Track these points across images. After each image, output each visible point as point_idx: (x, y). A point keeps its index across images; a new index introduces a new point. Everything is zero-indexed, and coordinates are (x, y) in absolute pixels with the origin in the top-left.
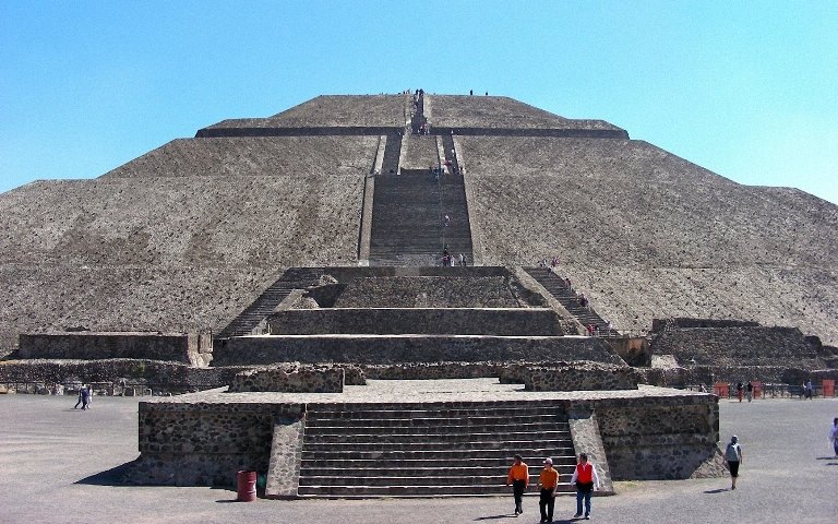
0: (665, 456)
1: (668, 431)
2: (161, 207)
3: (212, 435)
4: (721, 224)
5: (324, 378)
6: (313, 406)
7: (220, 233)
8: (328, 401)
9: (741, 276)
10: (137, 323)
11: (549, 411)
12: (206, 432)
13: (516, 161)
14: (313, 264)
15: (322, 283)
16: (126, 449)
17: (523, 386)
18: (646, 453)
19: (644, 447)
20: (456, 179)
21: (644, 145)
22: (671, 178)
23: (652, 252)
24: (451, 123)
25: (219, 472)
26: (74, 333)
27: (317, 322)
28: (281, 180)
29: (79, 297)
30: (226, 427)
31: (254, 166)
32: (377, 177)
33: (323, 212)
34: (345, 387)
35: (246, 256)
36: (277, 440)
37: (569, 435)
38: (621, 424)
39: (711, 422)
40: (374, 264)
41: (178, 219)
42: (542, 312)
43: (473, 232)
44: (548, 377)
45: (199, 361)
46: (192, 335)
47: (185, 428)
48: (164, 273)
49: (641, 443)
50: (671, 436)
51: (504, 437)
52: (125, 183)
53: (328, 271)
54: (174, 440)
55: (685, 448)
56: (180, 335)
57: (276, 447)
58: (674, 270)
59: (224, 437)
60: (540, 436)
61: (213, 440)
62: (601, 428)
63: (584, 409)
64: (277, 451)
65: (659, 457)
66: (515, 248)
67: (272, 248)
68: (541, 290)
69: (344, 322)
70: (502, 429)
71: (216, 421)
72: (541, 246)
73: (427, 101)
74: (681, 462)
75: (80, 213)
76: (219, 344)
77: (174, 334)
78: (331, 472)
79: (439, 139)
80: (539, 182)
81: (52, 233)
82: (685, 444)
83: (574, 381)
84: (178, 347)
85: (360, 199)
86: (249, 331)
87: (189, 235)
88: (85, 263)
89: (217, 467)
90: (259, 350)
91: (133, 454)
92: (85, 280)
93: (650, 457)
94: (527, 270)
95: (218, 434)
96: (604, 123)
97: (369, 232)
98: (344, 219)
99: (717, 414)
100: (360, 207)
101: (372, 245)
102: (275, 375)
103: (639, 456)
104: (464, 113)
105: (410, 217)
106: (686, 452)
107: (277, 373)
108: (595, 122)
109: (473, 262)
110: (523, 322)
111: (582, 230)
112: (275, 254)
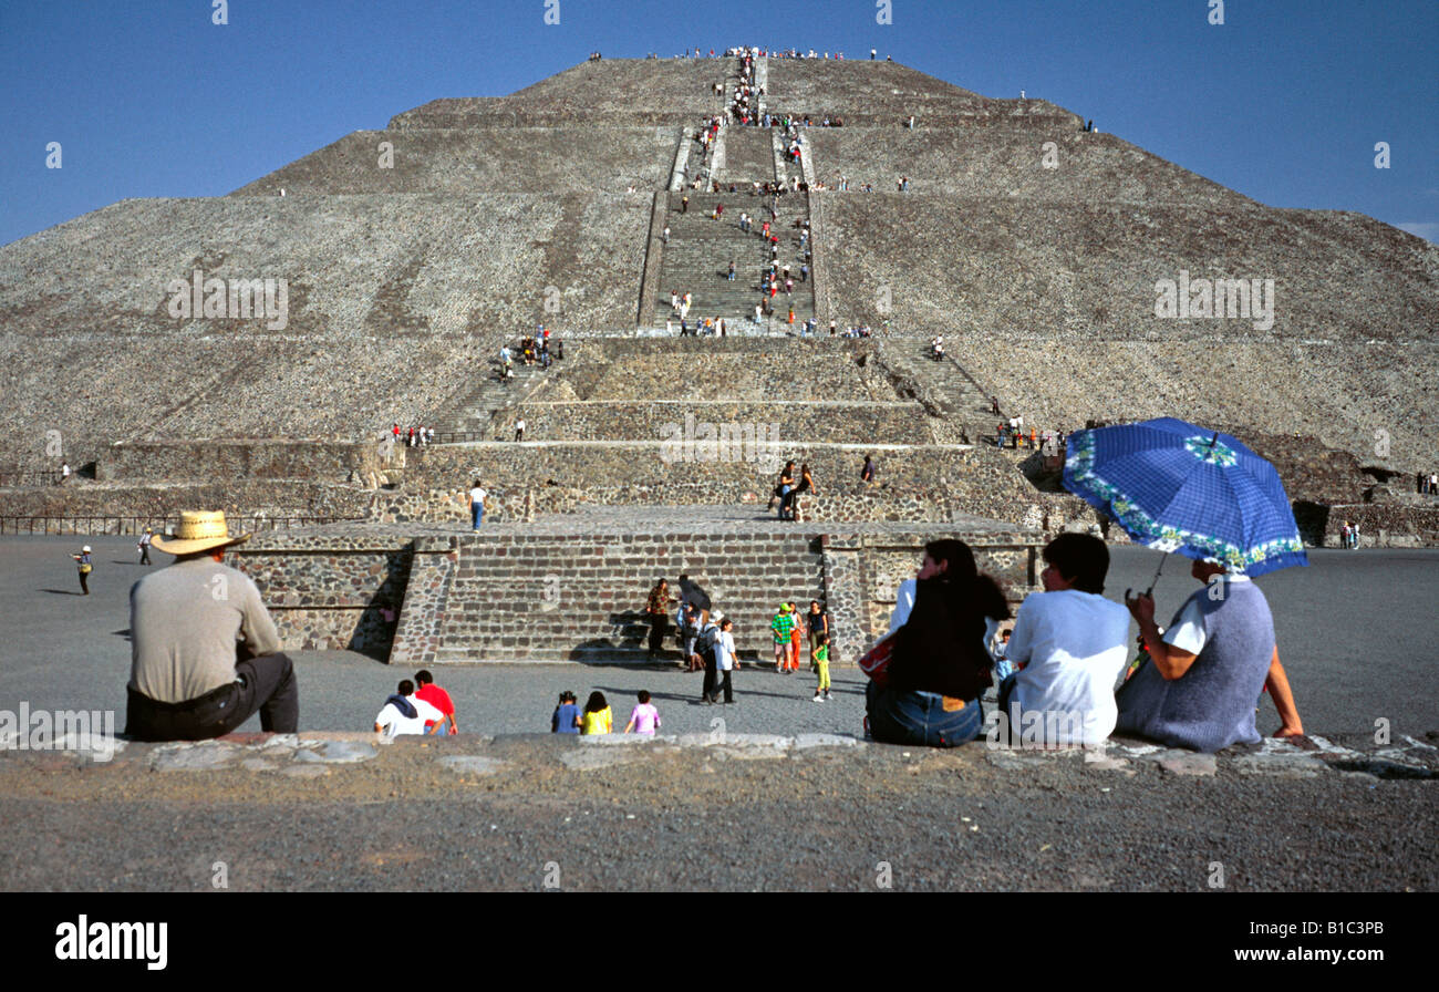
3: (327, 581)
6: (469, 540)
7: (420, 288)
10: (287, 425)
12: (319, 578)
13: (897, 168)
20: (799, 199)
23: (1099, 315)
24: (798, 106)
28: (523, 201)
29: (195, 385)
30: (346, 570)
31: (480, 177)
32: (671, 195)
33: (585, 253)
34: (535, 515)
35: (463, 321)
40: (659, 333)
41: (358, 261)
42: (904, 408)
43: (817, 282)
45: (382, 480)
46: (371, 442)
47: (288, 572)
48: (332, 347)
52: (271, 205)
53: (587, 343)
54: (272, 589)
56: (350, 442)
57: (411, 596)
58: (1131, 343)
59: (343, 584)
61: (328, 589)
64: (411, 602)
67: (503, 310)
68: (915, 372)
72: (923, 306)
73: (761, 70)
77: (342, 442)
79: (778, 132)
80: (930, 201)
81: (153, 283)
84: (348, 461)
85: (645, 231)
87: (373, 290)
95: (333, 580)
96: (1047, 105)
97: (655, 284)
98: (615, 264)
100: (644, 244)
101: (659, 303)
104: (823, 88)
105: (719, 259)
108: (1031, 102)
110: (873, 423)
111: (989, 280)
112: (508, 317)
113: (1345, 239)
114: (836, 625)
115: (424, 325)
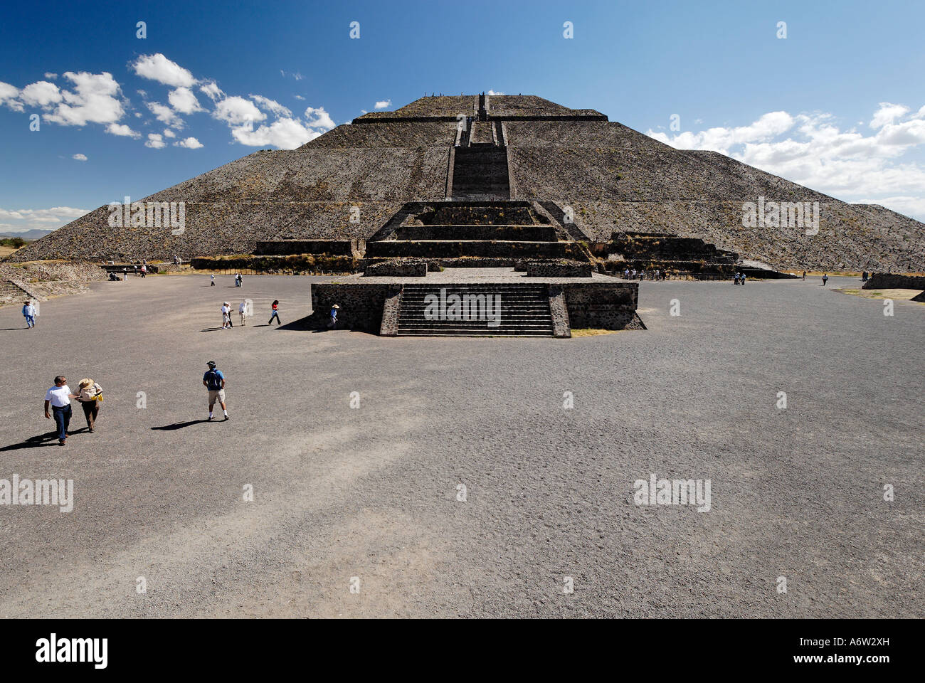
0: (604, 317)
1: (607, 302)
2: (334, 166)
3: (353, 301)
4: (661, 175)
5: (416, 268)
6: (407, 285)
7: (367, 183)
8: (416, 283)
9: (669, 207)
10: (324, 234)
11: (538, 290)
13: (538, 137)
14: (420, 200)
15: (425, 211)
16: (307, 310)
17: (526, 273)
18: (592, 314)
19: (592, 311)
20: (503, 149)
21: (618, 125)
22: (632, 146)
23: (615, 192)
24: (501, 114)
25: (356, 321)
26: (288, 240)
27: (421, 233)
28: (402, 150)
29: (290, 220)
30: (360, 297)
31: (386, 141)
32: (456, 148)
33: (426, 170)
34: (427, 273)
35: (383, 196)
36: (387, 304)
37: (548, 303)
38: (579, 297)
39: (633, 298)
40: (455, 200)
41: (344, 174)
42: (547, 228)
43: (510, 181)
44: (540, 269)
45: (358, 254)
46: (353, 240)
47: (337, 297)
49: (590, 309)
50: (608, 306)
51: (512, 304)
52: (312, 152)
53: (428, 204)
55: (616, 312)
56: (347, 241)
58: (627, 203)
59: (359, 302)
60: (531, 304)
61: (353, 304)
62: (566, 300)
63: (557, 289)
64: (387, 310)
65: (600, 317)
66: (534, 189)
67: (397, 191)
68: (548, 214)
69: (436, 233)
70: (510, 299)
71: (354, 293)
72: (549, 189)
73: (487, 100)
74: (613, 320)
75: (287, 170)
76: (368, 245)
77: (344, 240)
78: (416, 322)
79: (494, 124)
80: (551, 149)
81: (272, 183)
82: (616, 310)
83: (555, 272)
84: (346, 248)
85: (447, 162)
86: (385, 238)
87: (351, 184)
88: (292, 200)
89: (355, 318)
90: (390, 249)
91: (311, 312)
92: (293, 210)
93: (595, 317)
94: (540, 203)
96: (594, 111)
97: (451, 181)
98: (438, 174)
99: (637, 294)
100: (447, 166)
101: (453, 189)
102: (389, 267)
103: (588, 316)
104: (510, 107)
105: (475, 172)
106: (617, 315)
107: (390, 266)
108: (588, 111)
109: (509, 198)
110: (535, 234)
111: (574, 179)
112: (399, 194)
113: (709, 162)
114: (555, 321)
115: (369, 197)
